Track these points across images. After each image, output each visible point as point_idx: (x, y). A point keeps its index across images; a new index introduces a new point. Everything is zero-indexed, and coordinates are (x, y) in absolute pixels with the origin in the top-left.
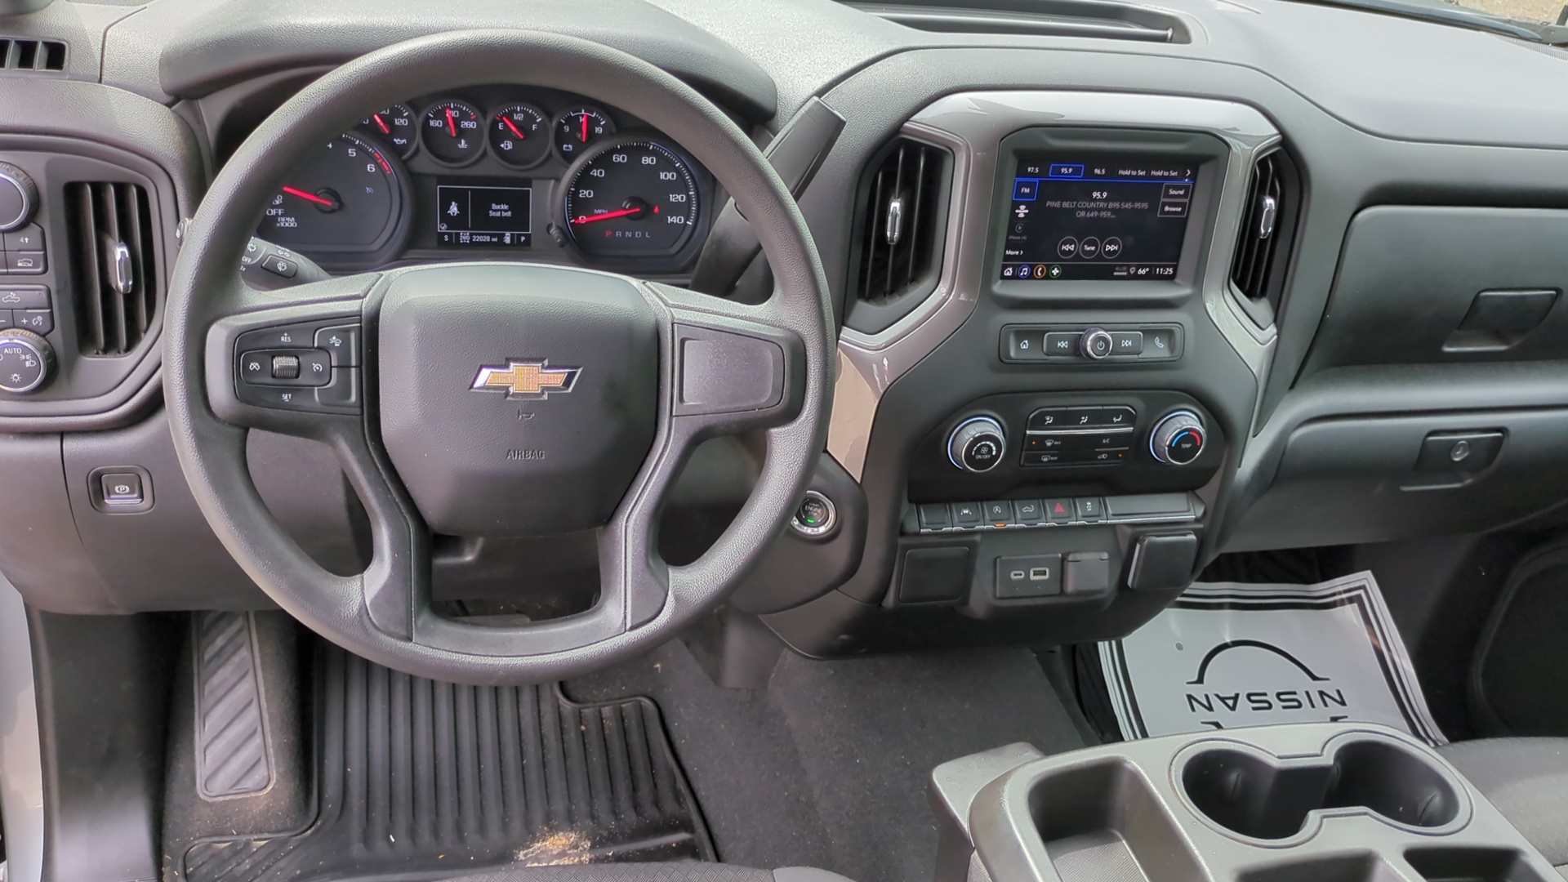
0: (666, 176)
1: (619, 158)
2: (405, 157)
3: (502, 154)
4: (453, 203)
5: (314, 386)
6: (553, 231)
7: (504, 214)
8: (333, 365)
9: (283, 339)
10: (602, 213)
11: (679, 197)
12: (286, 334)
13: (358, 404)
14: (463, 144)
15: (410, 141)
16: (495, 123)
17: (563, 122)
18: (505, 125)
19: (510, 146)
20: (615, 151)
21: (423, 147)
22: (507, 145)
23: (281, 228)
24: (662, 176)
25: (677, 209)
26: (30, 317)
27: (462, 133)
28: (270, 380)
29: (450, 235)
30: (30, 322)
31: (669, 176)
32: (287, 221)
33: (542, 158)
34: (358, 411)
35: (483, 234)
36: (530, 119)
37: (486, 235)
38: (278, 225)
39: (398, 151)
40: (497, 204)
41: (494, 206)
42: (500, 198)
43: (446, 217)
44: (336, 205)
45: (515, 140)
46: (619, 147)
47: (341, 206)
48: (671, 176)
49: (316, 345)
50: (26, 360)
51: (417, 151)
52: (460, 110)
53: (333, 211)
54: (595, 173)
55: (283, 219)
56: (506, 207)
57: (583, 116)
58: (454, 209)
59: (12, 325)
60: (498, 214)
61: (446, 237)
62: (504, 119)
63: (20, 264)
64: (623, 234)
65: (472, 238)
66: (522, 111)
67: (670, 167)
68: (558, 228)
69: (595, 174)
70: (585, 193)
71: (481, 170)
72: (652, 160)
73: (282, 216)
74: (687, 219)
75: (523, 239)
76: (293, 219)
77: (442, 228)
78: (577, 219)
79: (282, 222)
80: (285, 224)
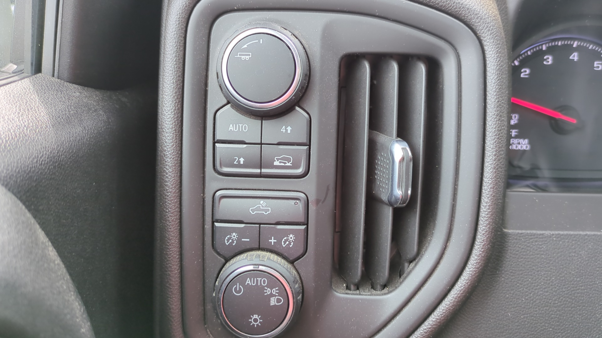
26: (280, 235)
30: (279, 242)
32: (519, 143)
38: (511, 147)
50: (272, 295)
55: (516, 141)
59: (257, 246)
63: (276, 163)
73: (516, 137)
76: (526, 140)
79: (514, 144)
80: (517, 147)
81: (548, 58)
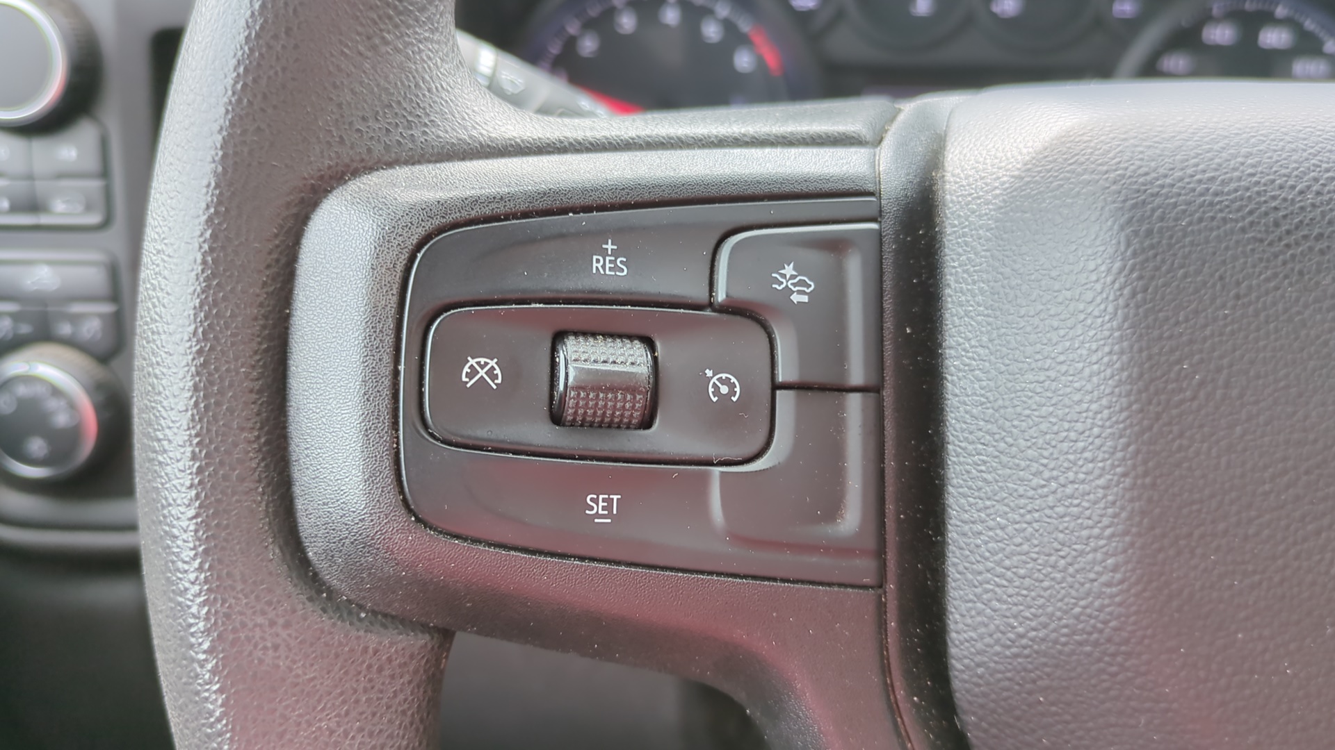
5: (709, 463)
8: (780, 378)
9: (597, 263)
12: (610, 247)
13: (870, 543)
14: (921, 8)
28: (542, 434)
34: (864, 568)
49: (721, 296)
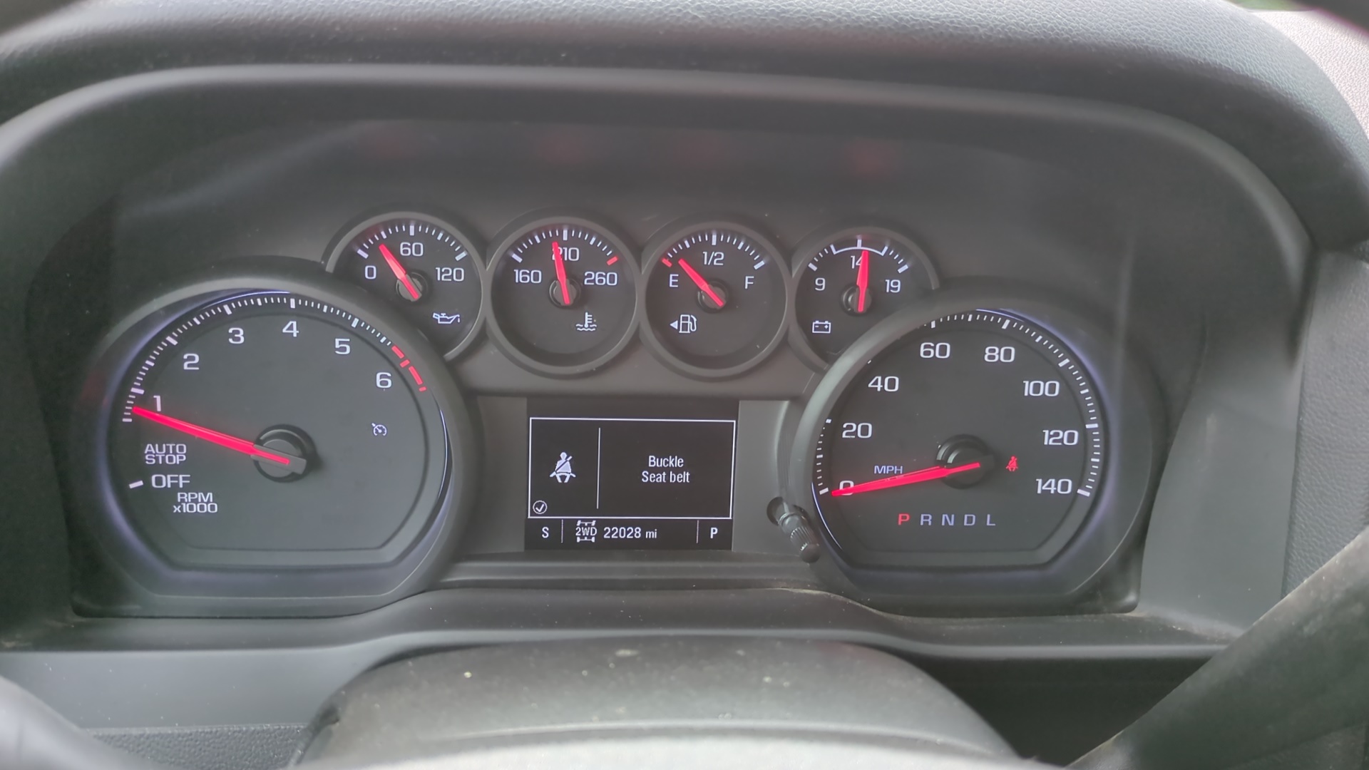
0: (1037, 388)
1: (930, 351)
2: (451, 354)
3: (675, 344)
4: (563, 455)
6: (786, 517)
7: (674, 478)
10: (892, 474)
11: (1064, 435)
14: (588, 323)
15: (470, 315)
16: (659, 274)
17: (815, 268)
18: (683, 277)
19: (692, 326)
20: (924, 334)
21: (494, 328)
22: (686, 324)
23: (182, 515)
24: (1029, 388)
25: (1062, 462)
27: (585, 298)
29: (554, 525)
31: (1044, 388)
32: (196, 501)
33: (766, 351)
35: (626, 524)
36: (739, 262)
37: (634, 524)
38: (177, 509)
39: (438, 341)
40: (659, 456)
41: (653, 461)
42: (666, 441)
43: (546, 488)
44: (299, 465)
45: (704, 310)
46: (933, 325)
47: (314, 462)
48: (1046, 388)
51: (482, 338)
52: (583, 245)
53: (294, 477)
54: (879, 383)
55: (188, 497)
56: (679, 462)
57: (858, 253)
58: (564, 469)
60: (661, 478)
61: (545, 529)
62: (681, 263)
64: (937, 520)
65: (601, 532)
66: (720, 246)
67: (1047, 369)
68: (798, 510)
69: (879, 387)
70: (855, 430)
71: (626, 380)
72: (1008, 354)
73: (187, 489)
74: (1079, 484)
75: (714, 531)
76: (210, 495)
77: (539, 511)
78: (832, 484)
79: (186, 503)
80: (191, 507)
81: (238, 332)
